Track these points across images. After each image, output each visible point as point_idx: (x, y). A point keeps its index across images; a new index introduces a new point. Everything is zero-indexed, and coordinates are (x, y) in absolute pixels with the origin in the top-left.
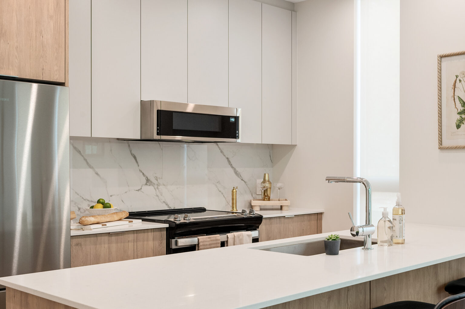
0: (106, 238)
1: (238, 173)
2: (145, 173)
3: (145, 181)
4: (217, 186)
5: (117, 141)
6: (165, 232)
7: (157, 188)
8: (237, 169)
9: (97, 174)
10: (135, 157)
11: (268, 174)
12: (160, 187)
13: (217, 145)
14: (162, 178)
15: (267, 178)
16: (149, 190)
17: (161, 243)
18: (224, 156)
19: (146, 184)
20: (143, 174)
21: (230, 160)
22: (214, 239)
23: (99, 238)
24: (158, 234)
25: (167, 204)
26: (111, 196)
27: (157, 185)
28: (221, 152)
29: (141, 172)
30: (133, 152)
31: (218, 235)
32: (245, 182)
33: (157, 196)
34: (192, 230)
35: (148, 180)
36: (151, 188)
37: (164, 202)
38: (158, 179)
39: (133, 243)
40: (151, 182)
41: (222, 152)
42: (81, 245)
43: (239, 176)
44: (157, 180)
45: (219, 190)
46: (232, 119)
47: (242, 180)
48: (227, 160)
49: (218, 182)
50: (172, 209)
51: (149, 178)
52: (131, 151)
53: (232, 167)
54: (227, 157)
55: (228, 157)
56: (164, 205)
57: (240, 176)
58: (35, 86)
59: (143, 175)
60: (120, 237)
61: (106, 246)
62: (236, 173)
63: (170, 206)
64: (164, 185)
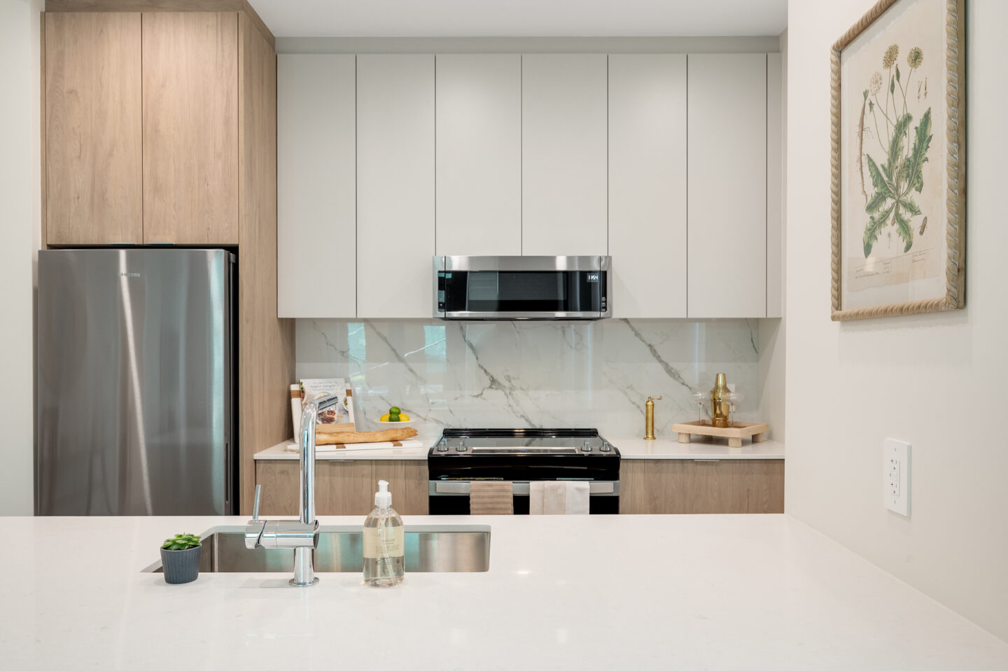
1: (673, 371)
2: (488, 370)
3: (488, 383)
4: (626, 394)
5: (441, 320)
6: (426, 468)
7: (510, 393)
8: (671, 365)
9: (411, 370)
10: (471, 346)
11: (724, 375)
12: (517, 393)
15: (721, 382)
16: (497, 396)
17: (420, 484)
18: (644, 341)
19: (490, 387)
20: (485, 371)
21: (655, 348)
24: (414, 468)
25: (527, 420)
27: (511, 389)
28: (635, 334)
29: (482, 368)
32: (690, 388)
33: (510, 406)
35: (493, 381)
36: (500, 393)
37: (523, 416)
38: (512, 380)
39: (369, 480)
40: (500, 384)
41: (637, 334)
42: (288, 474)
43: (677, 376)
44: (510, 381)
45: (631, 401)
46: (592, 277)
47: (683, 384)
48: (648, 349)
49: (631, 387)
50: (538, 428)
51: (495, 377)
53: (661, 361)
54: (648, 343)
55: (653, 343)
56: (523, 420)
57: (679, 377)
59: (484, 374)
61: (327, 478)
62: (670, 371)
63: (533, 423)
64: (522, 389)
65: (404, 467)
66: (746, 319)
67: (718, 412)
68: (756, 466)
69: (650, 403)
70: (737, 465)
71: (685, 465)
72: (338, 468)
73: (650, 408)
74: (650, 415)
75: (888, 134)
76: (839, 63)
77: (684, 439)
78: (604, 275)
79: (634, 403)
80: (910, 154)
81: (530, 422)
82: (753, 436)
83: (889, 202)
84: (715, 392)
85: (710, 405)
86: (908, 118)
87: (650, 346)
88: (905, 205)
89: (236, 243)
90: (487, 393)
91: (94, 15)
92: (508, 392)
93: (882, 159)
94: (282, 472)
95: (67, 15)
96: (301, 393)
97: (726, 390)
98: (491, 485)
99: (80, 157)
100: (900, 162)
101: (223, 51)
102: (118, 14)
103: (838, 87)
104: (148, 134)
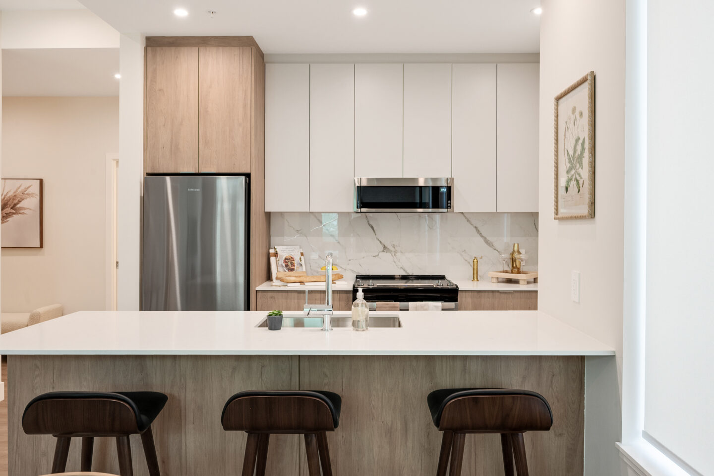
1: (489, 242)
2: (382, 241)
3: (382, 248)
4: (462, 255)
7: (395, 255)
8: (488, 238)
10: (372, 227)
11: (518, 244)
12: (398, 254)
14: (399, 246)
15: (516, 249)
16: (386, 256)
18: (472, 225)
19: (383, 251)
20: (380, 242)
21: (479, 229)
22: (392, 306)
23: (290, 294)
24: (344, 295)
25: (404, 270)
26: (350, 260)
27: (395, 252)
28: (467, 221)
29: (378, 240)
30: (372, 223)
31: (398, 303)
32: (499, 252)
33: (394, 262)
35: (385, 247)
36: (389, 254)
37: (402, 268)
38: (396, 248)
40: (389, 249)
41: (468, 221)
42: (274, 298)
43: (491, 245)
44: (394, 248)
45: (465, 259)
46: (443, 190)
47: (495, 249)
48: (474, 230)
49: (464, 251)
50: (411, 274)
51: (386, 245)
52: (368, 222)
53: (482, 236)
54: (475, 226)
55: (477, 226)
56: (402, 270)
57: (493, 245)
59: (380, 244)
61: (296, 301)
62: (487, 242)
63: (408, 272)
64: (401, 252)
65: (338, 295)
66: (531, 212)
67: (514, 265)
69: (475, 260)
70: (524, 294)
71: (494, 294)
73: (475, 263)
74: (475, 267)
75: (573, 143)
76: (557, 105)
77: (495, 280)
78: (449, 189)
79: (466, 260)
80: (579, 154)
81: (406, 272)
82: (534, 279)
83: (573, 171)
84: (512, 254)
85: (510, 261)
86: (578, 139)
87: (476, 227)
88: (578, 174)
89: (250, 172)
90: (382, 254)
91: (173, 49)
92: (393, 254)
93: (571, 152)
94: (272, 297)
95: (158, 49)
96: (276, 255)
97: (519, 253)
98: (388, 304)
99: (164, 125)
100: (576, 155)
101: (243, 68)
102: (186, 48)
103: (557, 116)
104: (202, 113)
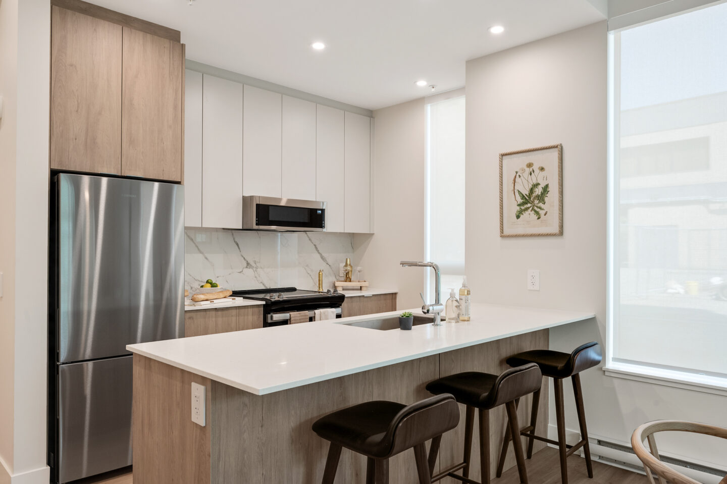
0: (213, 313)
1: (324, 258)
3: (245, 265)
4: (305, 269)
5: (223, 230)
6: (262, 308)
7: (256, 270)
8: (323, 254)
9: (206, 258)
10: (237, 245)
12: (258, 270)
13: (306, 234)
14: (259, 262)
15: (348, 263)
16: (249, 272)
17: (259, 317)
18: (312, 243)
19: (247, 267)
20: (244, 258)
22: (303, 314)
23: (208, 313)
24: (256, 309)
25: (263, 285)
26: (218, 277)
29: (243, 256)
30: (236, 240)
31: (307, 311)
32: (330, 266)
33: (256, 277)
34: (286, 306)
35: (248, 264)
36: (251, 270)
39: (235, 318)
40: (251, 265)
41: (310, 240)
42: (193, 319)
44: (256, 264)
46: (319, 211)
47: (327, 264)
48: (314, 247)
49: (307, 266)
50: (269, 288)
51: (249, 262)
52: (234, 239)
53: (319, 253)
55: (316, 244)
56: (261, 285)
57: (326, 261)
58: (156, 184)
60: (225, 312)
61: (214, 319)
62: (322, 258)
63: (266, 286)
64: (261, 268)
68: (382, 297)
69: (321, 273)
72: (220, 313)
73: (321, 275)
74: (321, 279)
75: (528, 186)
76: (502, 159)
78: (324, 211)
79: (308, 274)
80: (540, 194)
83: (529, 205)
86: (538, 184)
87: (315, 245)
88: (537, 207)
90: (246, 270)
92: (255, 269)
93: (525, 192)
94: (190, 318)
100: (534, 195)
